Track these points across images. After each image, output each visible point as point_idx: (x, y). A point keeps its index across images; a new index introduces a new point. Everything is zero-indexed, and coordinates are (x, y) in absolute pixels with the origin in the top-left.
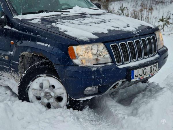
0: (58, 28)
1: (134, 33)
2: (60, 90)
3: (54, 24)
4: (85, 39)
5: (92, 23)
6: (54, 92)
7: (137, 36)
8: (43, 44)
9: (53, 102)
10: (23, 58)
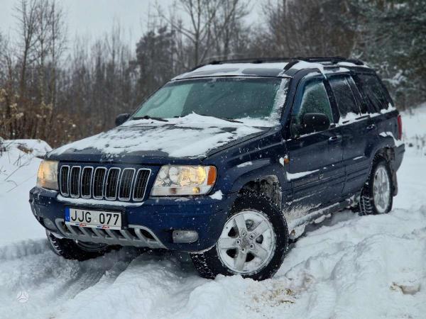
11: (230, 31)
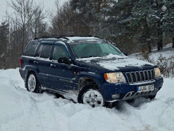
0: (99, 65)
1: (140, 67)
2: (100, 97)
3: (97, 63)
4: (113, 70)
5: (118, 62)
6: (96, 98)
7: (141, 69)
8: (91, 73)
9: (96, 104)
10: (80, 82)
11: (37, 24)
